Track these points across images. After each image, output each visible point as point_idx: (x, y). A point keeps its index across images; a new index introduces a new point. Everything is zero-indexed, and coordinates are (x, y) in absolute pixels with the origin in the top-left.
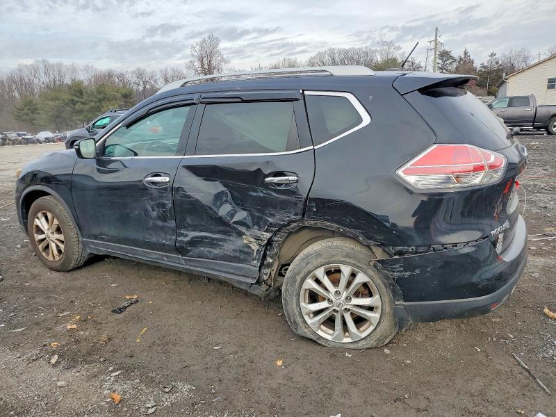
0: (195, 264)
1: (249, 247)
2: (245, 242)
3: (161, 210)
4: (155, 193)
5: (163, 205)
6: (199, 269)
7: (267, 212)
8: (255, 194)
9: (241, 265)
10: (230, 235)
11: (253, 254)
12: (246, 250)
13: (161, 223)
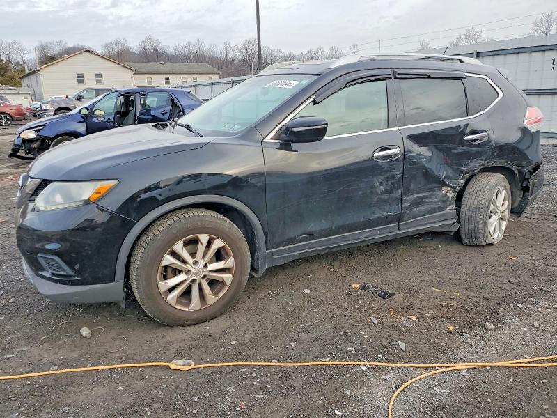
0: (408, 226)
1: (447, 196)
2: (444, 192)
3: (389, 182)
4: (386, 166)
5: (393, 177)
6: (410, 230)
7: (462, 163)
8: (455, 151)
9: (441, 213)
10: (434, 191)
11: (448, 201)
12: (444, 199)
13: (386, 197)
